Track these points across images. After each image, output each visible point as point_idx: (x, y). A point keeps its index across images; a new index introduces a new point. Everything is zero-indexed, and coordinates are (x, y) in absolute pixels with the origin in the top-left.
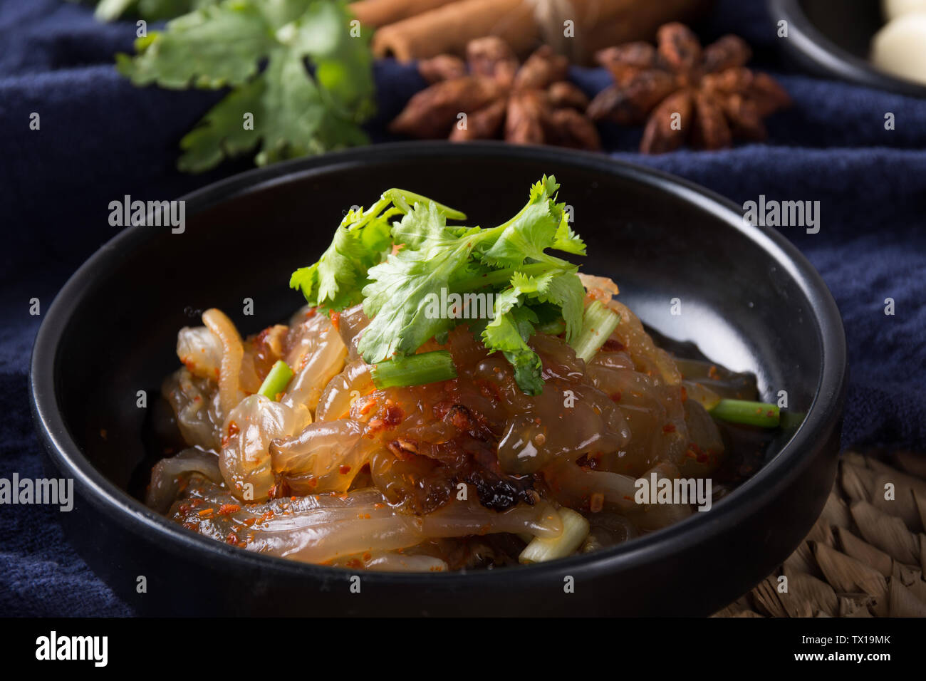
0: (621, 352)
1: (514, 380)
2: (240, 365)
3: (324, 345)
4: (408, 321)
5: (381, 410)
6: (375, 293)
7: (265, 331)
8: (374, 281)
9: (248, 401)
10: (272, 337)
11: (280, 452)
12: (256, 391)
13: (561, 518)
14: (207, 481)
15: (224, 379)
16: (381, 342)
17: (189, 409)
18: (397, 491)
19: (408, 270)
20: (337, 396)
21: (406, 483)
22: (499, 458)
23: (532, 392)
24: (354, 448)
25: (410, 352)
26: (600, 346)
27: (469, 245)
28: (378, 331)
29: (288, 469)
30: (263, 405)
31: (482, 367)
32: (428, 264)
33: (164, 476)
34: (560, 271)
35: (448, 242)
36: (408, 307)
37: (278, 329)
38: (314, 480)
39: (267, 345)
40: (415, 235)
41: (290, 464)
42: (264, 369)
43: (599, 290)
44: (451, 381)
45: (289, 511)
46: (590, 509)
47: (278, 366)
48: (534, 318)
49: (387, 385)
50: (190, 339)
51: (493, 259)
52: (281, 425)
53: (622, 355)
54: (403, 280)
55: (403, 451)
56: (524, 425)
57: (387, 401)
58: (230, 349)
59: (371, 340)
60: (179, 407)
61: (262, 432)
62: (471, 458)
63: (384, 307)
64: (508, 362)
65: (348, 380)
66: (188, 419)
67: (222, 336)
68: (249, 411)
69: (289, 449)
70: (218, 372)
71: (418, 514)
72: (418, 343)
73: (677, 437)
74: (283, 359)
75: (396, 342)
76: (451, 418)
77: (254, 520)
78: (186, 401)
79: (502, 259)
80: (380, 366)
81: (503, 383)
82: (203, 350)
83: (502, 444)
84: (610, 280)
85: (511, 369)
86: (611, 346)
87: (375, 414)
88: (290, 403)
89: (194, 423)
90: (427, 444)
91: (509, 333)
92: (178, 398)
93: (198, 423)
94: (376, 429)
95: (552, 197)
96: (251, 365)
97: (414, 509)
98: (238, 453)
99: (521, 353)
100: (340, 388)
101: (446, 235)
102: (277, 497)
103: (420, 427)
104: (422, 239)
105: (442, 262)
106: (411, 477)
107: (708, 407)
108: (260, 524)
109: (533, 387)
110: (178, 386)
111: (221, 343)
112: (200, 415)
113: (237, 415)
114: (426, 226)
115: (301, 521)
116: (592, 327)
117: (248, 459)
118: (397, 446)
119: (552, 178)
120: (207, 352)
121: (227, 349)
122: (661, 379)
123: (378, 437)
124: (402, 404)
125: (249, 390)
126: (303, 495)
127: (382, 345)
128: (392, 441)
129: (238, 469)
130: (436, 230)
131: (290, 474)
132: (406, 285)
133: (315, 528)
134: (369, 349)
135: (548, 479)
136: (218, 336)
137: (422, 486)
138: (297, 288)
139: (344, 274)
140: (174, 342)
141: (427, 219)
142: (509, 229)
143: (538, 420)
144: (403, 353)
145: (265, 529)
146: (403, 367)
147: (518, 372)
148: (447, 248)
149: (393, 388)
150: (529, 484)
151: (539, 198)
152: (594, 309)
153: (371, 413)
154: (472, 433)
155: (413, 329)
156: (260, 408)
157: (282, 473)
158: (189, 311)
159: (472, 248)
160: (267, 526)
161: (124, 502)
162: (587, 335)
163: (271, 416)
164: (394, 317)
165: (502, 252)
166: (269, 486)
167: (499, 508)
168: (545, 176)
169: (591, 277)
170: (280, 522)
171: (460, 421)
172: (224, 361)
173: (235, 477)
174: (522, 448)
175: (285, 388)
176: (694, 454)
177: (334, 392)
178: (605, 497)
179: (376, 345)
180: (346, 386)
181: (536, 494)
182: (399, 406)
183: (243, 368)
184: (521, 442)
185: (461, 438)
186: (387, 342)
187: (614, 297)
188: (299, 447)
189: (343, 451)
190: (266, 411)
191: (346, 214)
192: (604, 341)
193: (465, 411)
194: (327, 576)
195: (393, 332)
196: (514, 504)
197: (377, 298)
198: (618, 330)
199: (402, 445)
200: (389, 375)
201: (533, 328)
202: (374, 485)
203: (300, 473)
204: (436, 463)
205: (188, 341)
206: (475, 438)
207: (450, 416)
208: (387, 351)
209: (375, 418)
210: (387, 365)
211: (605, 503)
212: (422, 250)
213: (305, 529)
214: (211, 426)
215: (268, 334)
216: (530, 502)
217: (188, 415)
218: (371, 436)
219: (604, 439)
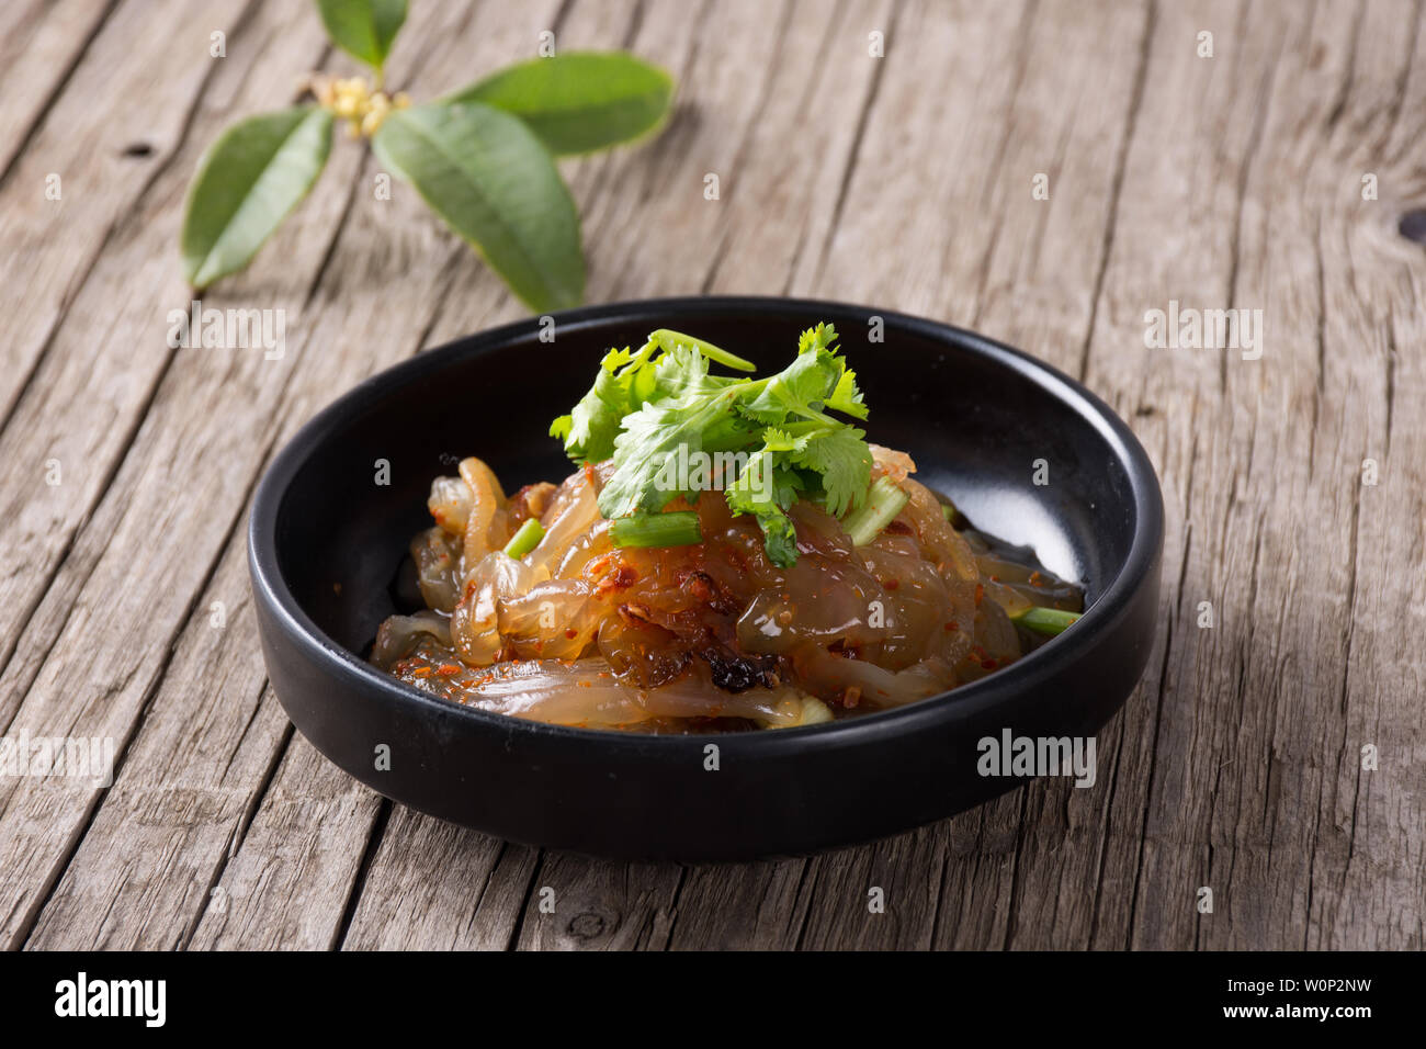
0: (906, 536)
1: (764, 549)
2: (490, 519)
3: (576, 501)
4: (652, 476)
5: (614, 569)
6: (625, 444)
7: (526, 487)
8: (625, 430)
9: (489, 558)
10: (531, 495)
11: (506, 611)
12: (501, 548)
13: (801, 706)
14: (438, 645)
15: (470, 535)
16: (622, 496)
17: (432, 567)
18: (623, 660)
19: (660, 418)
20: (576, 554)
21: (635, 653)
22: (739, 634)
23: (783, 563)
24: (582, 609)
25: (653, 509)
26: (882, 526)
27: (731, 396)
28: (621, 483)
29: (514, 631)
30: (505, 567)
31: (730, 533)
32: (682, 413)
33: (391, 634)
34: (829, 431)
35: (707, 390)
36: (654, 460)
37: (544, 486)
38: (540, 644)
39: (526, 504)
40: (676, 381)
41: (516, 624)
42: (515, 526)
43: (894, 466)
44: (696, 545)
45: (509, 675)
46: (842, 704)
47: (529, 524)
48: (799, 483)
49: (625, 543)
50: (445, 489)
51: (755, 413)
52: (514, 584)
53: (909, 540)
54: (654, 428)
55: (632, 616)
56: (772, 598)
57: (622, 560)
58: (481, 503)
59: (612, 492)
60: (423, 565)
61: (496, 591)
62: (710, 632)
63: (631, 457)
64: (760, 529)
65: (589, 540)
66: (429, 577)
67: (474, 487)
68: (489, 569)
69: (514, 608)
70: (466, 526)
71: (642, 687)
72: (662, 499)
73: (958, 637)
74: (539, 518)
75: (639, 497)
76: (689, 585)
77: (472, 682)
78: (432, 559)
79: (765, 413)
80: (619, 522)
81: (751, 551)
82: (455, 502)
83: (742, 620)
84: (907, 455)
85: (761, 538)
86: (895, 528)
87: (606, 574)
88: (528, 562)
89: (435, 582)
90: (661, 612)
92: (424, 554)
93: (439, 582)
94: (605, 590)
95: (830, 347)
96: (503, 523)
97: (638, 680)
98: (469, 614)
99: (772, 517)
100: (580, 546)
101: (706, 383)
102: (501, 660)
103: (653, 592)
104: (683, 386)
105: (698, 412)
106: (641, 648)
107: (1015, 613)
108: (476, 686)
109: (783, 558)
110: (427, 542)
111: (472, 495)
112: (444, 575)
113: (477, 574)
114: (688, 372)
115: (517, 685)
116: (876, 503)
117: (477, 619)
118: (625, 610)
119: (831, 326)
120: (458, 506)
121: (477, 502)
122: (955, 572)
123: (608, 599)
124: (638, 566)
125: (496, 543)
126: (524, 659)
127: (623, 499)
128: (620, 605)
129: (467, 629)
130: (697, 376)
131: (517, 637)
132: (656, 434)
133: (529, 692)
134: (608, 502)
135: (796, 666)
136: (469, 486)
137: (651, 657)
138: (558, 436)
139: (599, 420)
140: (427, 492)
141: (689, 364)
142: (773, 382)
143: (787, 596)
144: (645, 510)
145: (482, 692)
146: (643, 524)
147: (769, 541)
148: (705, 397)
149: (630, 548)
150: (771, 664)
151: (809, 348)
152: (882, 486)
153: (603, 572)
154: (713, 604)
156: (498, 565)
157: (509, 634)
158: (444, 458)
159: (734, 399)
160: (483, 689)
161: (319, 639)
162: (867, 514)
163: (506, 574)
164: (639, 468)
165: (765, 405)
166: (495, 651)
167: (733, 689)
168: (819, 325)
169: (886, 450)
170: (498, 685)
171: (698, 590)
172: (473, 515)
173: (463, 639)
174: (761, 624)
175: (531, 547)
176: (977, 658)
177: (574, 549)
178: (862, 692)
179: (617, 498)
180: (586, 545)
181: (776, 678)
182: (635, 568)
183: (493, 524)
184: (764, 618)
185: (700, 608)
186: (628, 496)
187: (910, 475)
188: (526, 605)
189: (571, 613)
190: (503, 568)
191: (608, 352)
192: (887, 522)
193: (707, 580)
194: (512, 725)
195: (636, 486)
196: (751, 686)
197: (626, 449)
198: (907, 509)
199: (630, 609)
200: (627, 533)
201: (796, 496)
202: (600, 655)
203: (527, 636)
204: (672, 635)
205: (442, 492)
206: (716, 610)
207: (689, 582)
208: (628, 506)
209: (606, 578)
210: (627, 522)
211: (862, 700)
212: (682, 399)
213: (519, 694)
214: (453, 587)
215: (529, 490)
216: (767, 685)
217: (430, 575)
218: (599, 597)
219: (865, 627)
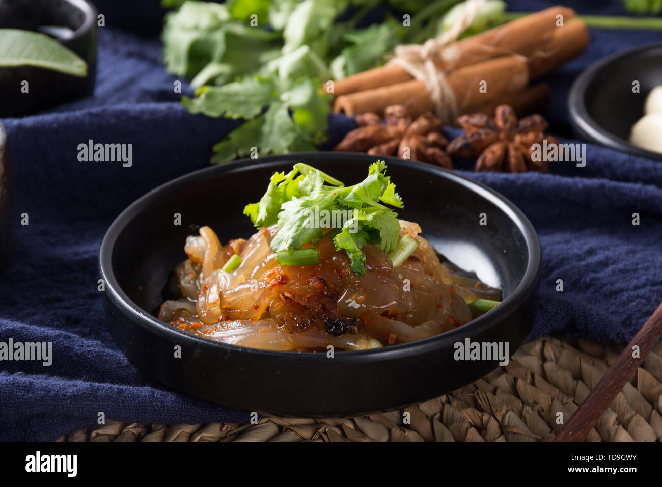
0: (418, 263)
1: (350, 266)
2: (215, 255)
3: (258, 245)
4: (297, 231)
5: (278, 276)
6: (283, 216)
7: (232, 240)
8: (284, 210)
9: (215, 273)
10: (234, 244)
11: (224, 297)
12: (221, 268)
13: (368, 342)
14: (189, 314)
15: (205, 262)
16: (282, 241)
17: (186, 278)
18: (282, 320)
19: (300, 204)
20: (258, 270)
21: (288, 316)
22: (338, 307)
23: (359, 273)
24: (262, 295)
25: (297, 247)
26: (406, 258)
27: (335, 194)
28: (281, 236)
29: (228, 306)
30: (223, 276)
31: (334, 258)
32: (311, 202)
33: (167, 310)
34: (382, 212)
35: (323, 191)
36: (298, 223)
37: (240, 241)
38: (241, 312)
39: (232, 248)
40: (309, 188)
41: (229, 303)
42: (227, 258)
43: (411, 229)
44: (317, 265)
45: (226, 327)
46: (387, 341)
47: (234, 257)
48: (367, 236)
49: (283, 264)
50: (192, 242)
51: (347, 203)
52: (228, 284)
53: (419, 265)
54: (298, 209)
55: (286, 298)
56: (354, 290)
57: (281, 271)
59: (278, 240)
60: (182, 277)
61: (219, 288)
62: (324, 307)
63: (287, 223)
64: (348, 257)
65: (265, 263)
66: (185, 283)
67: (207, 240)
68: (215, 278)
69: (228, 295)
70: (203, 258)
71: (291, 332)
72: (301, 243)
73: (443, 311)
74: (239, 255)
75: (290, 241)
76: (314, 283)
77: (207, 331)
78: (186, 275)
79: (351, 202)
80: (280, 254)
81: (344, 268)
82: (197, 248)
83: (339, 300)
84: (417, 225)
85: (349, 261)
86: (412, 259)
87: (274, 278)
88: (235, 274)
89: (188, 285)
90: (300, 297)
91: (349, 240)
92: (182, 272)
93: (190, 285)
94: (273, 286)
95: (382, 172)
96: (221, 256)
97: (289, 329)
98: (205, 299)
99: (354, 251)
100: (261, 266)
101: (323, 188)
102: (222, 321)
103: (297, 287)
104: (312, 190)
105: (319, 201)
106: (291, 314)
107: (469, 301)
108: (210, 333)
109: (360, 271)
110: (184, 266)
111: (206, 244)
112: (192, 282)
113: (209, 280)
114: (314, 183)
115: (230, 332)
116: (402, 247)
117: (210, 302)
118: (283, 295)
119: (383, 162)
120: (199, 249)
121: (209, 247)
122: (440, 280)
123: (274, 290)
125: (218, 266)
126: (233, 320)
127: (283, 242)
128: (280, 293)
129: (204, 307)
130: (319, 184)
131: (229, 309)
132: (299, 212)
133: (236, 335)
135: (365, 323)
136: (205, 239)
137: (295, 319)
138: (248, 215)
139: (271, 207)
140: (184, 243)
141: (315, 179)
142: (356, 188)
143: (361, 289)
144: (293, 247)
145: (212, 336)
146: (292, 254)
147: (353, 263)
148: (323, 194)
149: (285, 265)
150: (353, 322)
151: (374, 172)
152: (405, 239)
153: (272, 277)
154: (325, 293)
155: (299, 235)
156: (219, 276)
157: (226, 308)
158: (192, 227)
159: (336, 196)
160: (213, 334)
161: (134, 308)
162: (399, 252)
163: (224, 279)
164: (290, 228)
165: (351, 199)
166: (218, 316)
167: (335, 334)
168: (379, 161)
169: (407, 222)
170: (220, 332)
171: (319, 285)
172: (207, 253)
173: (202, 311)
174: (349, 303)
175: (235, 267)
176: (452, 321)
177: (257, 267)
178: (397, 336)
179: (280, 243)
180: (263, 265)
181: (356, 329)
182: (288, 275)
183: (216, 257)
184: (350, 300)
185: (319, 295)
186: (285, 241)
187: (419, 234)
188: (235, 294)
189: (257, 297)
191: (274, 174)
192: (408, 256)
193: (322, 281)
195: (289, 236)
196: (344, 332)
197: (284, 219)
198: (417, 250)
199: (286, 295)
200: (284, 258)
201: (366, 242)
202: (270, 317)
203: (234, 309)
204: (305, 308)
206: (327, 296)
207: (314, 282)
208: (285, 246)
209: (274, 280)
210: (284, 253)
211: (397, 339)
212: (311, 196)
213: (231, 336)
214: (197, 288)
215: (233, 242)
216: (352, 332)
217: (186, 282)
218: (270, 289)
219: (399, 304)
